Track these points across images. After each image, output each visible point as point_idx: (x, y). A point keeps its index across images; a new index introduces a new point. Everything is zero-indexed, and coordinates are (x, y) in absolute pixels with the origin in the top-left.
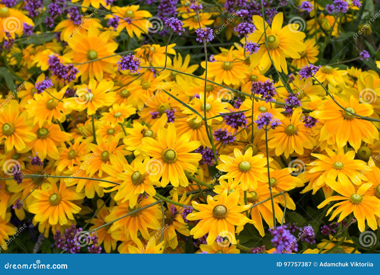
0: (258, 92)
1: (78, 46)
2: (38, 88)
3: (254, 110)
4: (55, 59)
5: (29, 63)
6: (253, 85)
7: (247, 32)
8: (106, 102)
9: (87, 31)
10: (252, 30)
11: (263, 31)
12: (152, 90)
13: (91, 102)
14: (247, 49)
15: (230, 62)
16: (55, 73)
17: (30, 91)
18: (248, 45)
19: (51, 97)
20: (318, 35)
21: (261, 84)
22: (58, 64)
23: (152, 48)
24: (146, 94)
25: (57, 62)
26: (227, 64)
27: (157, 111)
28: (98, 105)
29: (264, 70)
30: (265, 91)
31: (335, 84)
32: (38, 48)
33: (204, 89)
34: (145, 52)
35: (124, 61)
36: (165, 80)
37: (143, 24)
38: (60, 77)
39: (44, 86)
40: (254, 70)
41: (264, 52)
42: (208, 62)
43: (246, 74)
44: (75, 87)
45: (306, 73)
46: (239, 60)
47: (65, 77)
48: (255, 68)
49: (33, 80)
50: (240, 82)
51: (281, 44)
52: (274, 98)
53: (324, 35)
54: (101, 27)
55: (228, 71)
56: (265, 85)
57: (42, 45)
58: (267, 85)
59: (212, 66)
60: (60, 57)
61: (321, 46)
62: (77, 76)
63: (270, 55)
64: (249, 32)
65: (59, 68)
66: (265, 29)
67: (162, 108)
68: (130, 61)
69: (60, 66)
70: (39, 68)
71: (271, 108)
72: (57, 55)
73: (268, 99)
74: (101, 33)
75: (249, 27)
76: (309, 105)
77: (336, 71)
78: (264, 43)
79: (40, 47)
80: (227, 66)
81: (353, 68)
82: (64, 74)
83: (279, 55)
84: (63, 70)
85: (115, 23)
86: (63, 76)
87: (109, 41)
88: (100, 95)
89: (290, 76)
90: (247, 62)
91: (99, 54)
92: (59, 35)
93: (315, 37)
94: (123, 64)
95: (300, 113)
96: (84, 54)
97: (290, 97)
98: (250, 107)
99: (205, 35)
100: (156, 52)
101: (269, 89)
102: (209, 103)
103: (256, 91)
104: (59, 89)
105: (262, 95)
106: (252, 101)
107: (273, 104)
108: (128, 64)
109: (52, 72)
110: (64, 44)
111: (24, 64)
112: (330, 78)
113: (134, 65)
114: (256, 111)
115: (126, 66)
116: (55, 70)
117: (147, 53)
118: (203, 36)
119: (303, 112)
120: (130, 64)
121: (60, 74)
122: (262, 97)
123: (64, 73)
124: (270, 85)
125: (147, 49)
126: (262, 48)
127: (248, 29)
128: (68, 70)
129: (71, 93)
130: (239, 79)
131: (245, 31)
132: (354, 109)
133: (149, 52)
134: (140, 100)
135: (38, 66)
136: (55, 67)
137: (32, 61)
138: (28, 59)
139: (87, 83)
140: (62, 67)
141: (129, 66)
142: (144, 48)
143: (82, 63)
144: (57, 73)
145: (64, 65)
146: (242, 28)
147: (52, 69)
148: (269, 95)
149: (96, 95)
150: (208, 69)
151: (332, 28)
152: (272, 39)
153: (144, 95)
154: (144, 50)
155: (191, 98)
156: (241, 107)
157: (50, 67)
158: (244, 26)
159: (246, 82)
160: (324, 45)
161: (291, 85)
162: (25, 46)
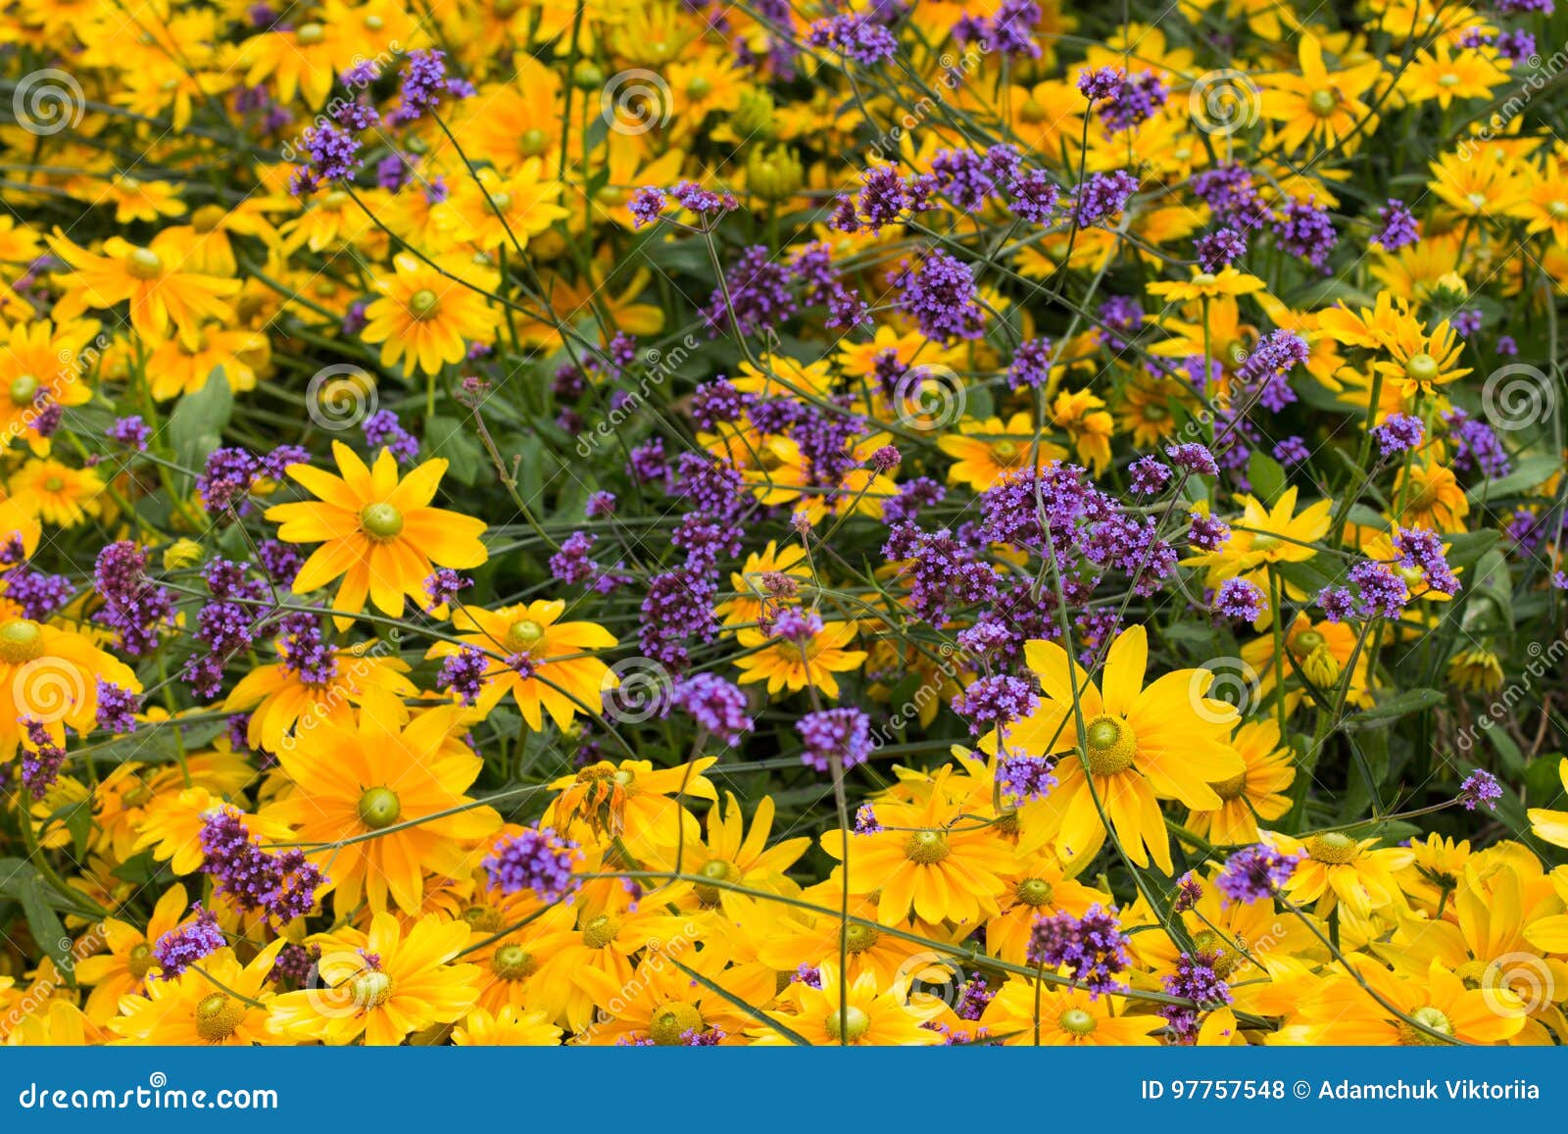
0: (1057, 956)
1: (322, 771)
2: (164, 958)
3: (1041, 1028)
4: (230, 831)
5: (120, 840)
6: (1037, 930)
7: (1003, 716)
8: (440, 1009)
9: (355, 706)
10: (1023, 706)
11: (1068, 702)
12: (626, 948)
13: (379, 1005)
14: (1005, 784)
15: (939, 833)
16: (230, 887)
17: (126, 955)
18: (1009, 769)
19: (215, 989)
20: (1289, 702)
21: (1070, 926)
22: (240, 848)
23: (621, 777)
24: (603, 968)
25: (238, 841)
26: (928, 838)
27: (644, 1033)
28: (409, 1019)
29: (1079, 861)
30: (1085, 953)
31: (1366, 905)
32: (155, 775)
33: (835, 941)
34: (592, 794)
35: (513, 857)
36: (678, 906)
37: (583, 678)
38: (250, 903)
39: (190, 947)
40: (1036, 858)
41: (1077, 784)
42: (850, 833)
43: (1003, 877)
44: (310, 941)
45: (1246, 883)
46: (973, 822)
47: (269, 903)
48: (1041, 852)
49: (139, 909)
50: (982, 910)
51: (1143, 752)
52: (1119, 979)
53: (1310, 702)
54: (411, 691)
55: (933, 867)
56: (1085, 929)
57: (171, 763)
58: (1094, 929)
59: (865, 848)
60: (246, 822)
61: (1301, 751)
62: (318, 894)
63: (1101, 800)
64: (1013, 714)
65: (247, 865)
66: (1077, 696)
67: (668, 1023)
68: (534, 856)
69: (250, 858)
70: (161, 864)
71: (1112, 1015)
72: (236, 811)
73: (1100, 983)
74: (412, 716)
75: (1013, 694)
76: (1262, 1000)
77: (1366, 854)
78: (1073, 752)
79: (166, 771)
80: (928, 846)
81: (1434, 837)
82: (266, 891)
83: (1135, 797)
84: (260, 872)
85: (467, 679)
86: (263, 899)
87: (446, 747)
88: (415, 977)
89: (1182, 883)
90: (1008, 826)
91: (405, 802)
92: (240, 725)
93: (1275, 708)
94: (507, 868)
95: (1227, 1033)
96: (344, 804)
97: (1184, 971)
98: (1027, 1014)
99: (837, 741)
100: (639, 792)
101: (1100, 944)
102: (858, 1004)
103: (1046, 954)
104: (246, 954)
105: (1073, 969)
106: (1033, 990)
107: (1119, 1003)
108: (527, 867)
109: (217, 881)
110: (263, 760)
111: (102, 847)
112: (1345, 881)
113: (551, 870)
114: (1049, 1031)
115: (519, 873)
116: (227, 871)
117: (599, 798)
118: (828, 744)
119: (1239, 1028)
120: (535, 867)
121: (251, 889)
122: (1074, 976)
123: (268, 885)
124: (1102, 926)
125: (602, 783)
126: (1067, 771)
127: (1010, 701)
128: (280, 872)
129: (297, 967)
130: (976, 898)
131: (998, 709)
132: (1445, 1013)
133: (611, 794)
134: (578, 992)
135: (159, 855)
136: (228, 862)
137: (134, 836)
138: (119, 824)
139: (361, 921)
140: (255, 860)
141: (532, 876)
142: (589, 777)
143: (339, 842)
144: (238, 887)
145: (266, 851)
146: (985, 698)
147: (216, 868)
148: (1103, 970)
149: (401, 979)
150: (853, 862)
151: (1346, 676)
152: (1105, 734)
153: (595, 970)
154: (587, 786)
155: (784, 981)
156: (987, 1012)
157: (209, 861)
158: (991, 690)
159: (1005, 908)
160: (1313, 744)
161: (1188, 917)
162: (104, 770)
